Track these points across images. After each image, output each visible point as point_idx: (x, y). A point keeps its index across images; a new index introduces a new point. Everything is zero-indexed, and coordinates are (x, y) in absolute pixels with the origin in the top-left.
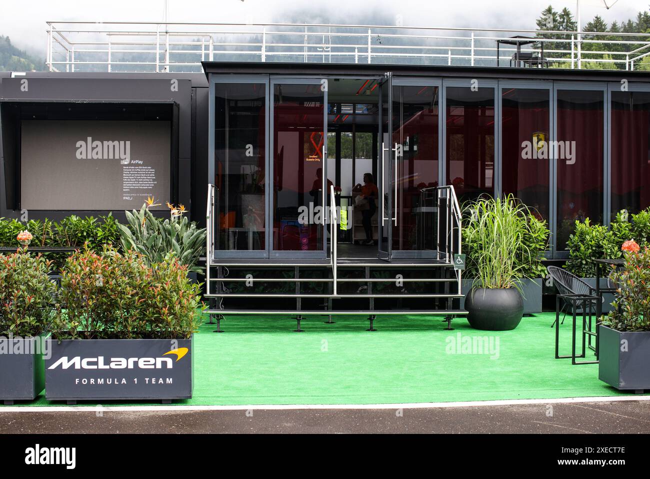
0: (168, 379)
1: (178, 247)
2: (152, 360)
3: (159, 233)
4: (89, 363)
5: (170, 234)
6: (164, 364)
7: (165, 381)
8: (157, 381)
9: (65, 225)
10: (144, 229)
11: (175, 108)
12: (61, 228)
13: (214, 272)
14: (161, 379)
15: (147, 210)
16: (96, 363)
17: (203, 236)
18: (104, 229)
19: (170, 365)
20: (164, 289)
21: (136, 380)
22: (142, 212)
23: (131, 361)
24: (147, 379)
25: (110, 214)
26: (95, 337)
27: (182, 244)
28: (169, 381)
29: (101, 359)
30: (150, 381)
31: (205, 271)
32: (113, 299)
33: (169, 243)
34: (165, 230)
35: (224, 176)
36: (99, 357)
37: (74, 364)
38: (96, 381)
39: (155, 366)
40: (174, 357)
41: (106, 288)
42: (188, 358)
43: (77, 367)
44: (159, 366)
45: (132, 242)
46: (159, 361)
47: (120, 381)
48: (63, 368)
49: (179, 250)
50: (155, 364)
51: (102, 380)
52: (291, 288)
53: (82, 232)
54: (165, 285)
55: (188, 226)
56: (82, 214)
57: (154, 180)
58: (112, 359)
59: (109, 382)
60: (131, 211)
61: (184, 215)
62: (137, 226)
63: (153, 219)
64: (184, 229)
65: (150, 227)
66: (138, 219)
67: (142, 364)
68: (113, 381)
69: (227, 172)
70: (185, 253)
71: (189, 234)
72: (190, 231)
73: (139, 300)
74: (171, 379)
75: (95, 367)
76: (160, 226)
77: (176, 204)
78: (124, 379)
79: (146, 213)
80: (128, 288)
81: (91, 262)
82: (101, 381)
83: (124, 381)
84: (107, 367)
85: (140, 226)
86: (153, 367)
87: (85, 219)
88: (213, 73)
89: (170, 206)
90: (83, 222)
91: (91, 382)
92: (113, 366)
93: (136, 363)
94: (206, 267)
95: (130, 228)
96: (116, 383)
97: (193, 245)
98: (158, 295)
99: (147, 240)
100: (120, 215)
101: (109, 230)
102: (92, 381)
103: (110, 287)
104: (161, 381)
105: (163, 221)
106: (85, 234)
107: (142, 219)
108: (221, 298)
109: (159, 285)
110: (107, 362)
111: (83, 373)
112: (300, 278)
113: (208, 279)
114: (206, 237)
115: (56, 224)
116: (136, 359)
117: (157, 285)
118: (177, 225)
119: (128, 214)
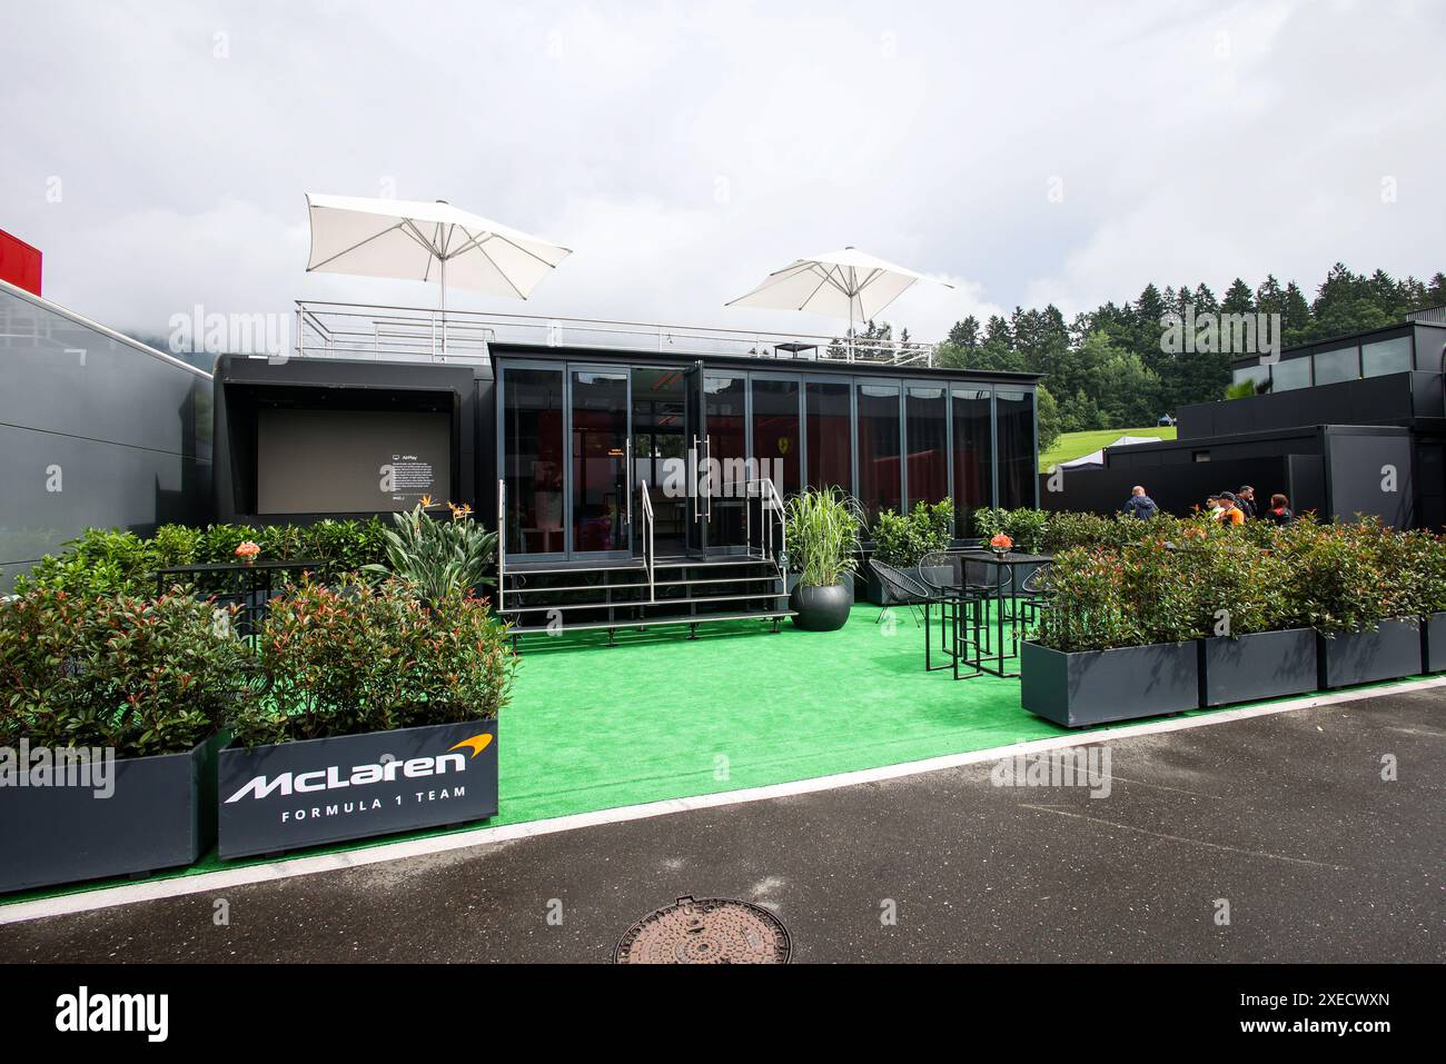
0: (456, 789)
1: (463, 555)
2: (429, 762)
3: (438, 539)
4: (309, 782)
5: (452, 540)
6: (451, 764)
7: (451, 792)
8: (438, 794)
9: (316, 531)
10: (418, 534)
11: (455, 397)
12: (310, 535)
13: (508, 582)
14: (445, 791)
15: (422, 511)
16: (324, 780)
17: (494, 540)
18: (367, 534)
19: (461, 765)
20: (450, 640)
21: (399, 798)
22: (415, 514)
23: (392, 766)
24: (420, 795)
25: (376, 517)
26: (323, 734)
27: (467, 550)
28: (459, 792)
29: (333, 772)
30: (425, 797)
31: (497, 582)
32: (355, 669)
33: (450, 550)
34: (446, 536)
35: (514, 478)
36: (329, 769)
37: (279, 787)
38: (323, 812)
39: (434, 771)
40: (467, 751)
41: (343, 649)
42: (492, 749)
43: (286, 791)
44: (441, 769)
45: (402, 552)
46: (441, 761)
47: (368, 804)
48: (256, 797)
49: (464, 558)
50: (434, 768)
51: (336, 807)
52: (600, 596)
53: (339, 539)
54: (452, 634)
55: (475, 529)
56: (338, 517)
57: (431, 478)
58: (355, 769)
59: (349, 808)
60: (401, 513)
61: (469, 516)
62: (409, 531)
63: (430, 521)
64: (470, 532)
65: (426, 531)
66: (410, 522)
67: (410, 769)
68: (356, 807)
69: (517, 474)
70: (472, 562)
71: (475, 538)
72: (477, 535)
73: (405, 663)
74: (463, 788)
75: (322, 787)
76: (440, 530)
77: (459, 505)
78: (377, 800)
79: (420, 515)
80: (386, 647)
81: (317, 605)
82: (332, 810)
83: (377, 803)
84: (346, 784)
85: (412, 531)
86: (431, 772)
87: (343, 523)
88: (501, 357)
89: (451, 506)
90: (340, 526)
91: (314, 813)
92: (356, 780)
93: (399, 771)
94: (498, 577)
95: (399, 533)
96: (362, 809)
97: (482, 552)
98: (440, 652)
99: (422, 548)
100: (387, 519)
101: (374, 535)
102: (316, 812)
103: (350, 648)
104: (445, 794)
105: (443, 523)
106: (342, 541)
107: (416, 523)
108: (517, 613)
109: (442, 634)
110: (344, 775)
111: (297, 800)
112: (610, 584)
113: (502, 592)
114: (498, 541)
115: (304, 531)
116: (400, 763)
117: (438, 634)
118: (461, 529)
119: (397, 516)
